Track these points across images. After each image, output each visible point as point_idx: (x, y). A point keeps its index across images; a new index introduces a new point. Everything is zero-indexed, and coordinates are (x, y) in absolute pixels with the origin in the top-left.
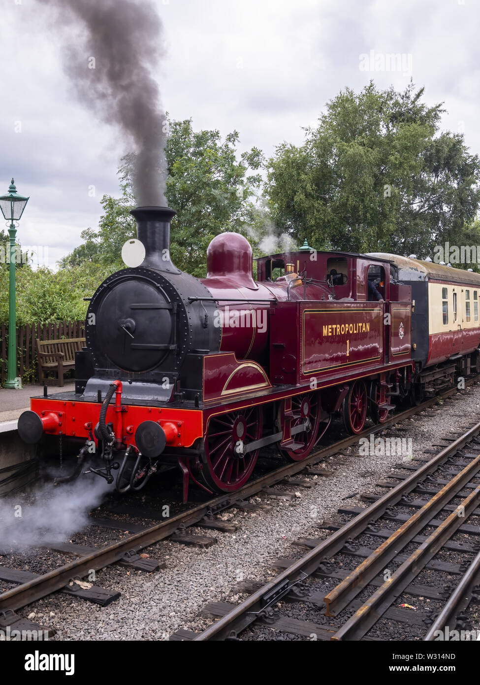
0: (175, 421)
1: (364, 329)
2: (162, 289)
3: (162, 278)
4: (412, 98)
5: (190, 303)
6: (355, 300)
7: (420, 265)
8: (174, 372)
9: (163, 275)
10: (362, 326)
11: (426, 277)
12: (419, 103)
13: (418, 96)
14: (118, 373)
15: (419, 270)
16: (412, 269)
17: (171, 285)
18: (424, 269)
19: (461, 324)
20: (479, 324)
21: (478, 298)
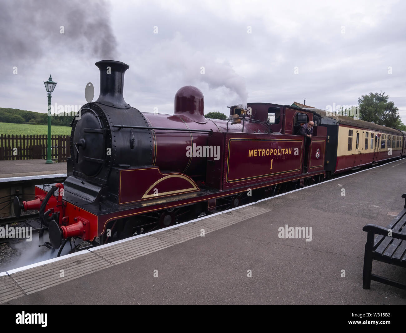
1: (287, 152)
2: (98, 118)
8: (104, 179)
10: (285, 151)
11: (337, 123)
15: (334, 118)
16: (329, 117)
18: (337, 118)
19: (361, 150)
20: (374, 150)
21: (374, 137)
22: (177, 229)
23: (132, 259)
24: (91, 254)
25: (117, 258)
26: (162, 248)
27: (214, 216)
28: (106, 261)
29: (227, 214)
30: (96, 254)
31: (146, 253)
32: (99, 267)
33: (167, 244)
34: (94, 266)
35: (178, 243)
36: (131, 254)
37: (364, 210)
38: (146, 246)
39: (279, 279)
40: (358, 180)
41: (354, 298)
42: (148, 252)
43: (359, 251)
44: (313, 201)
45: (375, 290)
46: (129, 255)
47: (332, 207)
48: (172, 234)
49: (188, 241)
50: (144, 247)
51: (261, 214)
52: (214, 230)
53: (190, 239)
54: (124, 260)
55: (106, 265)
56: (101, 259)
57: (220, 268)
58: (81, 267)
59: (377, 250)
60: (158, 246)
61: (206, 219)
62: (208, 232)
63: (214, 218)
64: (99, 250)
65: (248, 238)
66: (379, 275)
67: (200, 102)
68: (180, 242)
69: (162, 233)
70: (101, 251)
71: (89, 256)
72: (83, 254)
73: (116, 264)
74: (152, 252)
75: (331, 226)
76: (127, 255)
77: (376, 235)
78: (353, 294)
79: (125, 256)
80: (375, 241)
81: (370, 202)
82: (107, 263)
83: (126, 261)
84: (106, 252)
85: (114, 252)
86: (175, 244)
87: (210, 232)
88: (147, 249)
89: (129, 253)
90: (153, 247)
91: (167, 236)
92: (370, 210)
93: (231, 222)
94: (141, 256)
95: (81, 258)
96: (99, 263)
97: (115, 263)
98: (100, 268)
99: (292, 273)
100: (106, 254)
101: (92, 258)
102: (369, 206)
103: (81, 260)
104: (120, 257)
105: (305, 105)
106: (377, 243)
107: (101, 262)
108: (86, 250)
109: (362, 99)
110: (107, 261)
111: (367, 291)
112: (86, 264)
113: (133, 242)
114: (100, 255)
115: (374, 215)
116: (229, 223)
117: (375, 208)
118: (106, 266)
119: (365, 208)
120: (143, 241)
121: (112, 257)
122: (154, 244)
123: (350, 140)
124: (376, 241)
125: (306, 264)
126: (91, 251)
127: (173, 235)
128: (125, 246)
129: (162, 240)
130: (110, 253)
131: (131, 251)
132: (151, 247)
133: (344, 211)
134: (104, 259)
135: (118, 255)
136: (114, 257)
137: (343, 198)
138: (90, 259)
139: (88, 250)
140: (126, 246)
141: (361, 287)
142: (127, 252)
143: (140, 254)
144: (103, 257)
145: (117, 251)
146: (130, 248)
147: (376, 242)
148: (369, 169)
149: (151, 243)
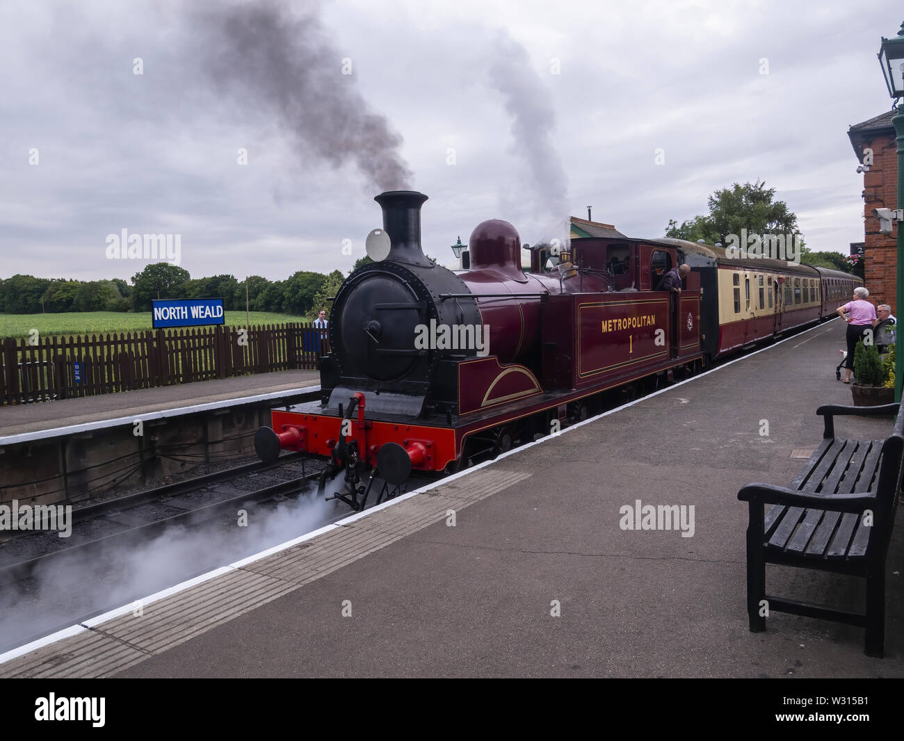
0: (424, 441)
1: (649, 322)
2: (409, 286)
3: (410, 273)
4: (759, 187)
5: (443, 301)
6: (639, 290)
7: (709, 250)
8: (425, 381)
9: (411, 269)
10: (646, 319)
11: (715, 262)
12: (763, 189)
13: (762, 186)
14: (365, 382)
15: (708, 255)
16: (699, 254)
17: (419, 281)
18: (713, 254)
19: (754, 311)
20: (774, 310)
21: (773, 284)
22: (308, 546)
23: (198, 633)
24: (89, 635)
25: (161, 636)
26: (274, 598)
27: (396, 504)
28: (130, 647)
29: (428, 496)
30: (103, 632)
31: (233, 613)
32: (113, 666)
33: (287, 586)
34: (100, 664)
35: (313, 579)
36: (197, 620)
37: (740, 452)
38: (233, 598)
39: (561, 635)
40: (722, 385)
41: (733, 657)
42: (239, 611)
43: (736, 547)
44: (626, 443)
45: (775, 631)
46: (189, 624)
47: (670, 452)
48: (296, 559)
49: (336, 572)
50: (228, 600)
51: (509, 485)
52: (399, 538)
53: (342, 565)
54: (179, 639)
55: (132, 657)
56: (117, 643)
57: (420, 627)
58: (67, 671)
59: (772, 541)
60: (263, 594)
61: (378, 512)
62: (384, 545)
63: (397, 508)
64: (111, 623)
65: (481, 548)
66: (782, 595)
67: (514, 245)
68: (318, 577)
69: (271, 559)
70: (117, 623)
71: (85, 639)
72: (68, 639)
73: (158, 652)
74: (250, 609)
75: (671, 498)
76: (184, 626)
77: (767, 506)
78: (730, 648)
79: (180, 628)
80: (767, 520)
81: (752, 431)
82: (134, 653)
83: (182, 641)
84: (127, 625)
85: (152, 621)
86: (304, 582)
87: (390, 543)
88: (235, 603)
89: (190, 620)
90: (249, 597)
91: (284, 564)
92: (753, 451)
93: (439, 514)
94: (222, 622)
95: (63, 649)
96: (113, 655)
97: (154, 650)
98: (116, 668)
99: (589, 618)
100: (130, 629)
101: (95, 646)
102: (751, 442)
103: (65, 655)
104: (167, 633)
105: (592, 221)
106: (772, 524)
107: (119, 652)
108: (76, 625)
109: (717, 200)
110: (133, 646)
111: (760, 635)
112: (80, 663)
113: (199, 589)
114: (115, 635)
115: (761, 462)
116: (435, 516)
117: (765, 444)
118: (132, 661)
119: (742, 447)
120: (225, 584)
121: (147, 636)
122: (252, 589)
123: (737, 292)
124: (769, 520)
125: (621, 593)
126: (90, 626)
127: (299, 560)
128: (179, 603)
129: (272, 578)
130: (140, 626)
131: (195, 615)
132: (245, 598)
133: (696, 458)
134: (127, 642)
135: (163, 629)
136: (151, 634)
137: (693, 430)
138: (89, 648)
139: (82, 625)
140: (182, 602)
141: (747, 628)
142: (185, 619)
143: (218, 618)
144: (122, 638)
145: (159, 618)
146: (192, 607)
147: (769, 523)
148: (744, 357)
149: (244, 586)
